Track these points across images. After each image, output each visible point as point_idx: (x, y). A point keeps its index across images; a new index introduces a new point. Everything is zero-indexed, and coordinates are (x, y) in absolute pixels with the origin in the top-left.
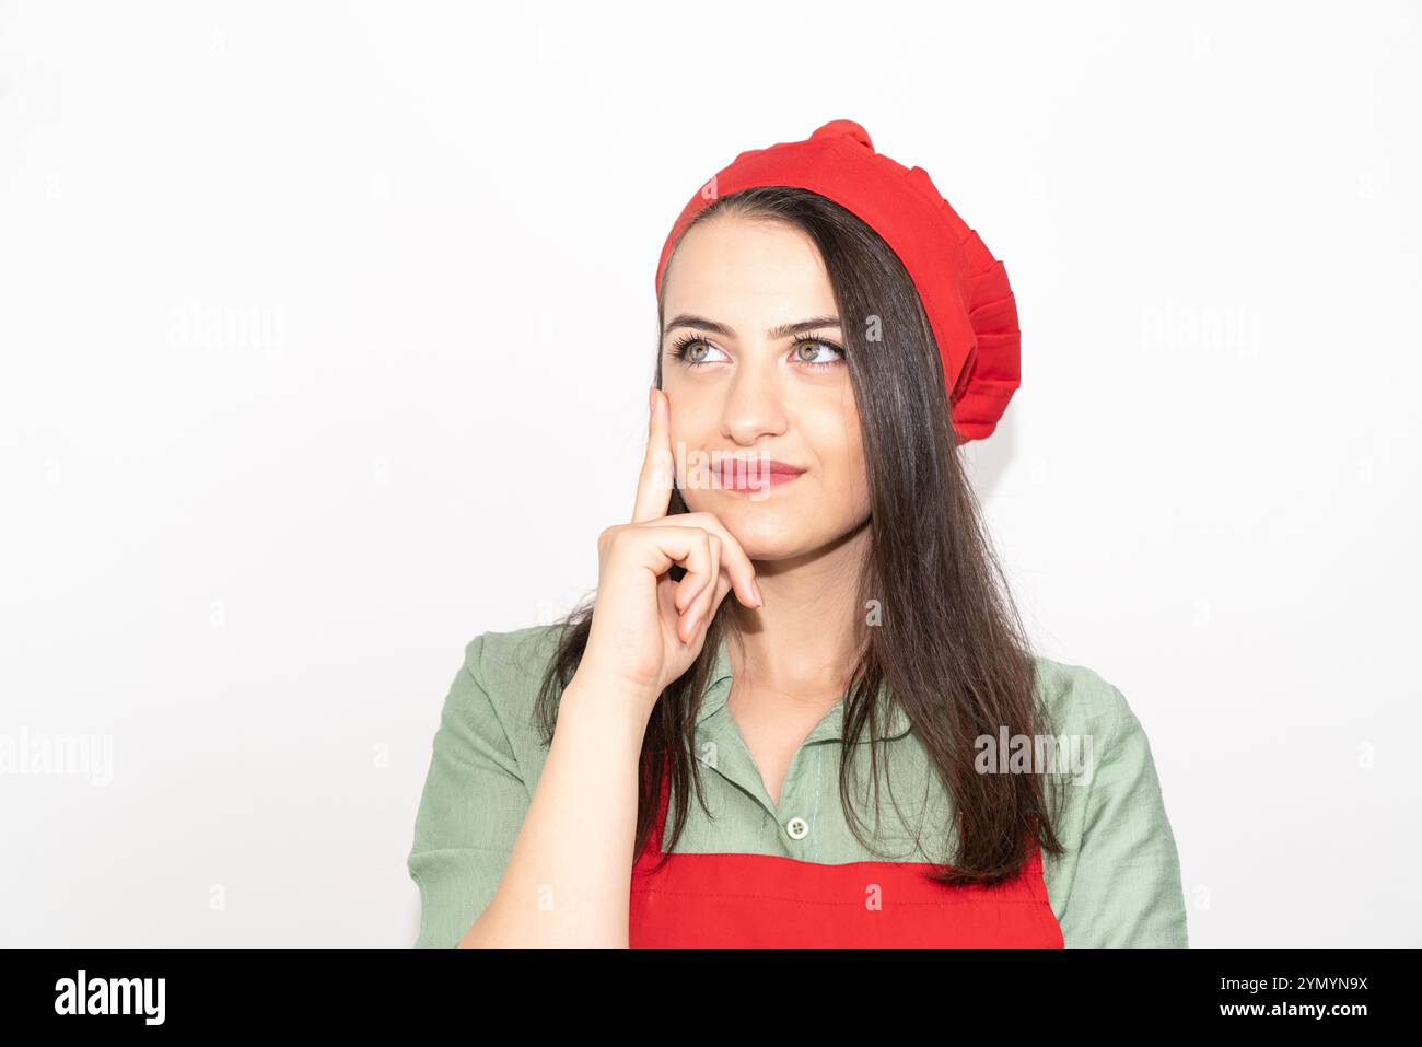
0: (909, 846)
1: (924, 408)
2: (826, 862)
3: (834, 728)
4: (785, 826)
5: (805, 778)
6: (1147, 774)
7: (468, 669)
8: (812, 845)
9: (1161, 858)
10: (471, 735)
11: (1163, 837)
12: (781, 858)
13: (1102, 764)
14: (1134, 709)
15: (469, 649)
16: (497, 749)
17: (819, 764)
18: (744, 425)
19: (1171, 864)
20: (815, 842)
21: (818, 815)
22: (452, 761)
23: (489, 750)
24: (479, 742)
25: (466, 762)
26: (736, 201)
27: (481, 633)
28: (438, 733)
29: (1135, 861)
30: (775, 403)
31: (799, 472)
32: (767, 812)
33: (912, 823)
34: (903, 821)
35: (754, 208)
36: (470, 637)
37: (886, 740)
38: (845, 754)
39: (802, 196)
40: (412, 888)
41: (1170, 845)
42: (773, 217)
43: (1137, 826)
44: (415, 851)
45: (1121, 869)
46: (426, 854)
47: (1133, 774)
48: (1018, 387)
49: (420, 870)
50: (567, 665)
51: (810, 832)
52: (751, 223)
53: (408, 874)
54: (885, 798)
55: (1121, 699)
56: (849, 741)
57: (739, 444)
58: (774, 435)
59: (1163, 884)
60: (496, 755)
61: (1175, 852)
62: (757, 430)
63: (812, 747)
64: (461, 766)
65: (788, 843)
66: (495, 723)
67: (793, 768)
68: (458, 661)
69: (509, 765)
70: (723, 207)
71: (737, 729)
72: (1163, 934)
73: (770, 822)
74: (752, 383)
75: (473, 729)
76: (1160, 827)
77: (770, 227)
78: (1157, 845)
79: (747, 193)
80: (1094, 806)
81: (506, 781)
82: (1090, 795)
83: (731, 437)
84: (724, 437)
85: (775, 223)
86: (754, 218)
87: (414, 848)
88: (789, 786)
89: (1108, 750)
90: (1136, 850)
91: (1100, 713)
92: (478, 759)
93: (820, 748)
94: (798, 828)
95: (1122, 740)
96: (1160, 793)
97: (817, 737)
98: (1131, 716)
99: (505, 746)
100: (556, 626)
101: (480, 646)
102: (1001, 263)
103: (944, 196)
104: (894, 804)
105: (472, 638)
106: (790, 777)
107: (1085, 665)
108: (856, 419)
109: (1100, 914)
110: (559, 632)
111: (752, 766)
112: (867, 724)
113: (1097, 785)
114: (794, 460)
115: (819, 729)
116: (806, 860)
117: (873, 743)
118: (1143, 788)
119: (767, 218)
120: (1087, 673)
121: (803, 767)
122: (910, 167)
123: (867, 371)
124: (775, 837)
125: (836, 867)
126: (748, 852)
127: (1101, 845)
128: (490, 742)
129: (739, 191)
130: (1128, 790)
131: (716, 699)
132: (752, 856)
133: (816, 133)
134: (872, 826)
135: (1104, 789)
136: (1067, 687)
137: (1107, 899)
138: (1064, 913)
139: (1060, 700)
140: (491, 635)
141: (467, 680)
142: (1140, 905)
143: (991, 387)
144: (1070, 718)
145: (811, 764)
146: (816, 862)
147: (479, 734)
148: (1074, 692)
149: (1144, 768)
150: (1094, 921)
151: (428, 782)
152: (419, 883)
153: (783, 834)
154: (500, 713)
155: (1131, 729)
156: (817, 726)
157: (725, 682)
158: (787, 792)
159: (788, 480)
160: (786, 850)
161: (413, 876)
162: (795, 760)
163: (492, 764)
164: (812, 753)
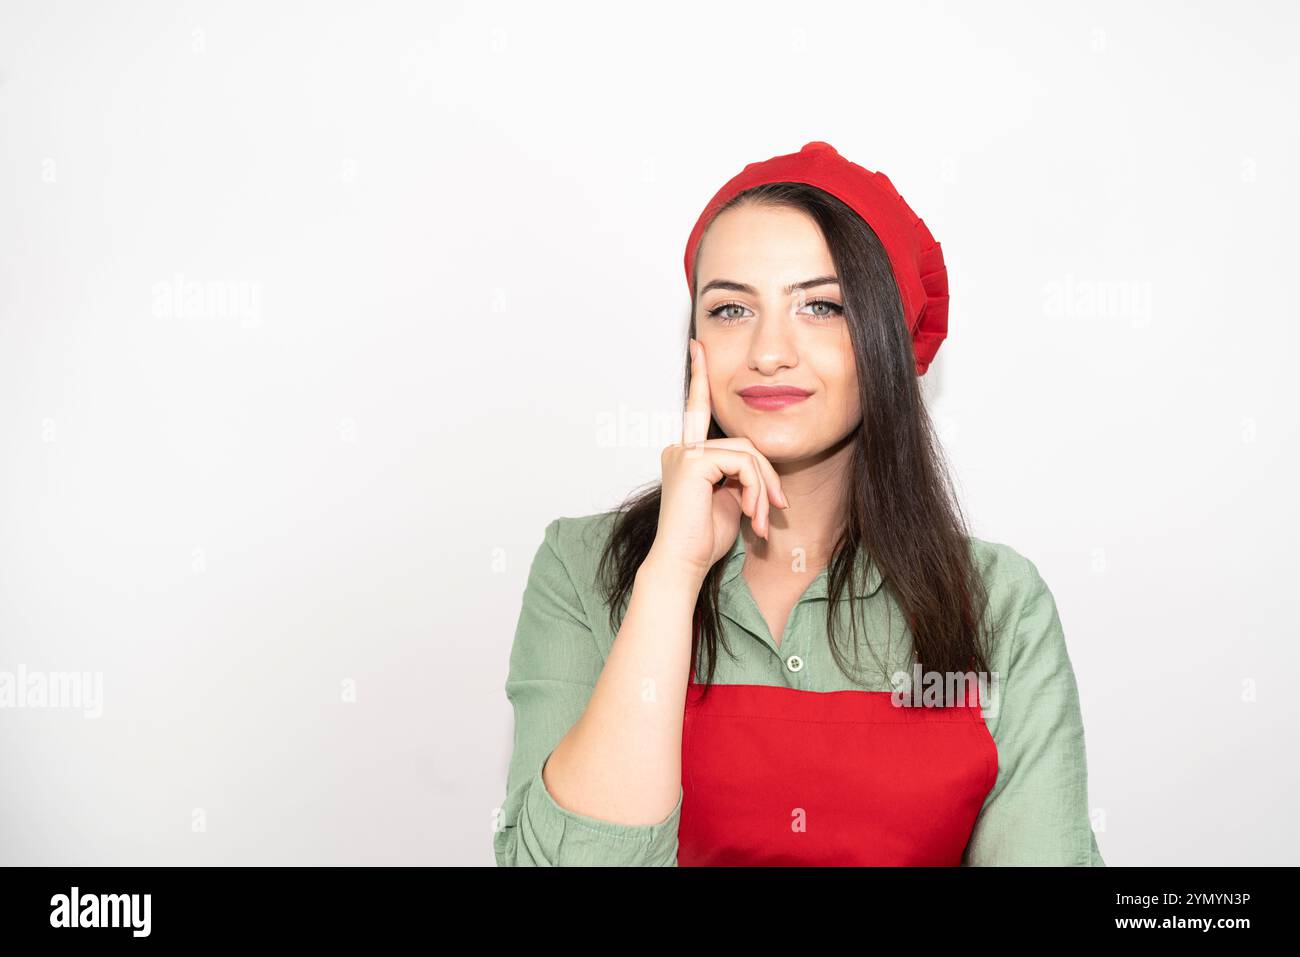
0: (879, 678)
1: (899, 345)
2: (816, 690)
3: (821, 589)
4: (786, 662)
5: (800, 626)
6: (1055, 623)
7: (548, 544)
8: (806, 676)
9: (1066, 687)
10: (552, 595)
11: (1067, 671)
12: (783, 688)
13: (1022, 616)
14: (1042, 575)
15: (548, 530)
16: (571, 604)
17: (810, 616)
18: (768, 358)
19: (1072, 692)
20: (808, 674)
21: (810, 654)
22: (537, 612)
23: (565, 605)
24: (558, 600)
25: (548, 613)
26: (754, 193)
27: (557, 518)
28: (526, 592)
29: (1046, 690)
30: (789, 342)
31: (807, 394)
32: (773, 652)
33: (882, 659)
34: (875, 656)
35: (767, 199)
36: (549, 521)
37: (862, 598)
38: (831, 608)
39: (804, 188)
40: (508, 706)
41: (1071, 677)
42: (784, 204)
43: (1047, 663)
44: (511, 678)
45: (1036, 696)
46: (520, 683)
47: (1044, 625)
48: (945, 337)
49: (514, 694)
50: (620, 543)
51: (804, 664)
52: (766, 208)
53: (506, 697)
54: (861, 640)
55: (1033, 569)
56: (833, 599)
57: (764, 374)
58: (788, 367)
59: (1066, 706)
60: (571, 610)
61: (1075, 682)
62: (778, 363)
63: (806, 604)
64: (544, 617)
65: (790, 677)
66: (568, 584)
67: (790, 620)
68: (540, 537)
69: (580, 617)
70: (743, 198)
71: (749, 591)
72: (1068, 744)
73: (775, 660)
74: (771, 328)
75: (553, 589)
76: (1064, 663)
77: (781, 210)
78: (1062, 678)
79: (762, 187)
80: (1016, 650)
81: (578, 629)
82: (1013, 641)
83: (757, 369)
84: (750, 369)
85: (785, 208)
86: (769, 204)
87: (509, 677)
88: (788, 632)
89: (1025, 607)
90: (1046, 682)
91: (1018, 578)
92: (559, 613)
93: (811, 605)
94: (795, 664)
95: (1035, 598)
96: (1063, 638)
97: (809, 596)
98: (1041, 581)
99: (577, 603)
100: (611, 513)
101: (557, 527)
102: (939, 243)
103: (900, 193)
104: (869, 644)
105: (550, 522)
106: (789, 625)
107: (1006, 543)
108: (851, 353)
109: (1021, 729)
110: (613, 518)
111: (761, 618)
112: (846, 587)
113: (1018, 633)
114: (804, 385)
115: (810, 590)
116: (802, 689)
117: (852, 601)
118: (1052, 635)
119: (777, 204)
120: (1008, 549)
121: (798, 618)
122: (875, 172)
123: (860, 316)
124: (778, 672)
125: (826, 694)
126: (760, 684)
127: (1020, 678)
128: (565, 599)
129: (755, 187)
130: (1041, 637)
131: (734, 570)
132: (762, 687)
133: (805, 148)
134: (852, 661)
135: (1023, 636)
136: (994, 559)
137: (1026, 718)
138: (996, 731)
139: (988, 569)
140: (564, 519)
141: (546, 553)
142: (1051, 722)
143: (929, 336)
144: (997, 582)
145: (804, 616)
146: (809, 690)
147: (557, 593)
148: (998, 564)
149: (1052, 619)
150: (1016, 735)
151: (519, 627)
152: (513, 704)
153: (785, 670)
154: (572, 577)
155: (1042, 590)
156: (809, 587)
157: (741, 557)
158: (787, 637)
159: (799, 401)
160: (787, 682)
161: (510, 698)
162: (792, 613)
163: (568, 616)
164: (805, 608)
